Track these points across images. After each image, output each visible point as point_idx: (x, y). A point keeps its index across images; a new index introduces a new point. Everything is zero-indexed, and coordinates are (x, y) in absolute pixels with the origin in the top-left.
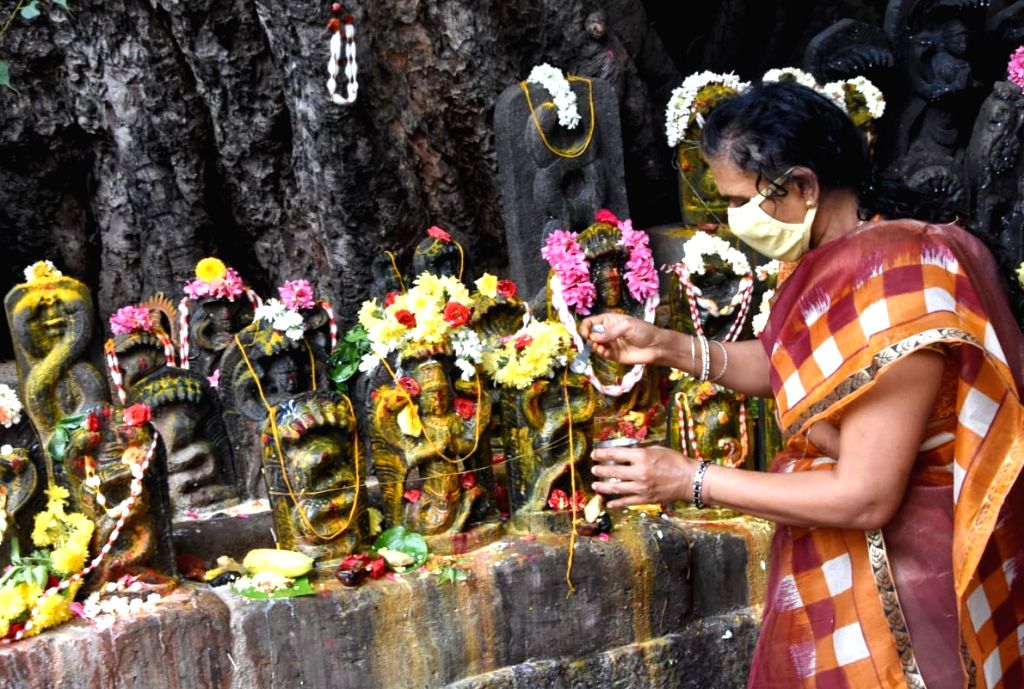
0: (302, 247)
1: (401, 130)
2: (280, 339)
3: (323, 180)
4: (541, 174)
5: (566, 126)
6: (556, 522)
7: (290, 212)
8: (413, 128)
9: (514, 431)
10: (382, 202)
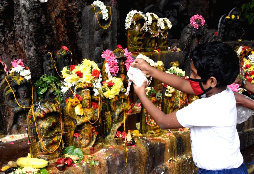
0: (11, 50)
1: (54, 15)
2: (23, 79)
3: (29, 28)
4: (96, 33)
5: (104, 19)
6: (119, 141)
7: (7, 38)
8: (57, 15)
9: (106, 112)
10: (47, 37)
